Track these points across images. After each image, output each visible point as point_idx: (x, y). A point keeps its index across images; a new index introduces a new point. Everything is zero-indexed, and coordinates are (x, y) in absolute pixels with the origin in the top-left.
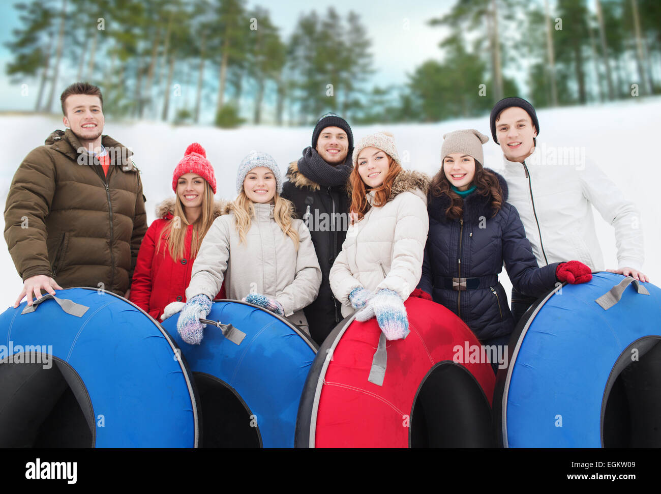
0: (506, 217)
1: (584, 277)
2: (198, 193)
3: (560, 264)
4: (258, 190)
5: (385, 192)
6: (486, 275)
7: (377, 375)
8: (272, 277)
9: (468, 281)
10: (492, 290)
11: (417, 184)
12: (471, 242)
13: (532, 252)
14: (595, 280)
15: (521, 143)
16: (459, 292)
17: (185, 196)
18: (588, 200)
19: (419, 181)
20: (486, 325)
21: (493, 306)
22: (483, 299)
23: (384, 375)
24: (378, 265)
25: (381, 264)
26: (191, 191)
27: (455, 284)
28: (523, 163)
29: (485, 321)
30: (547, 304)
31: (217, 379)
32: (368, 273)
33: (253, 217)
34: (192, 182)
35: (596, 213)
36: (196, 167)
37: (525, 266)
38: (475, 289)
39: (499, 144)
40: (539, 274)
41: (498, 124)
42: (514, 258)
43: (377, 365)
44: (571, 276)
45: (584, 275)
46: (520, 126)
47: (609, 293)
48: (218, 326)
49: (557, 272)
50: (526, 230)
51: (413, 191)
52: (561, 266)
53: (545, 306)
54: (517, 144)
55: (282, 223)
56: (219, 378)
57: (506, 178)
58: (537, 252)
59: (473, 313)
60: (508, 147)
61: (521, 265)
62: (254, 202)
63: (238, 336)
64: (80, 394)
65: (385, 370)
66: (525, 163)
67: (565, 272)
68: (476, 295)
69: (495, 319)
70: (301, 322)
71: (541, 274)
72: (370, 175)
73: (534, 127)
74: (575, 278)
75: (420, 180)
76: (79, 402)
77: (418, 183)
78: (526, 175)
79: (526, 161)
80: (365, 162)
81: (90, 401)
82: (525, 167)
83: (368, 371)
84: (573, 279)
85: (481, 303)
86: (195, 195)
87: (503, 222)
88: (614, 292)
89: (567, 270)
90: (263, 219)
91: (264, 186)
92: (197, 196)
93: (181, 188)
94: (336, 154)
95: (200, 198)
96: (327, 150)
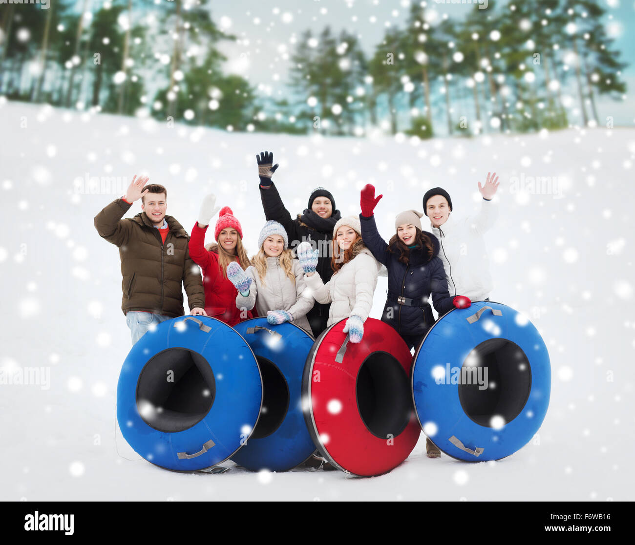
2: (233, 240)
7: (339, 358)
15: (442, 217)
16: (401, 305)
17: (224, 242)
23: (343, 358)
25: (348, 297)
26: (229, 238)
27: (399, 300)
30: (442, 319)
34: (230, 233)
39: (428, 217)
41: (428, 204)
42: (436, 291)
43: (340, 354)
54: (439, 217)
55: (285, 267)
60: (434, 218)
62: (268, 256)
73: (449, 207)
79: (441, 227)
80: (341, 235)
82: (440, 231)
83: (335, 357)
88: (477, 314)
90: (273, 266)
91: (276, 247)
92: (233, 242)
93: (222, 237)
94: (324, 214)
95: (235, 244)
96: (318, 212)
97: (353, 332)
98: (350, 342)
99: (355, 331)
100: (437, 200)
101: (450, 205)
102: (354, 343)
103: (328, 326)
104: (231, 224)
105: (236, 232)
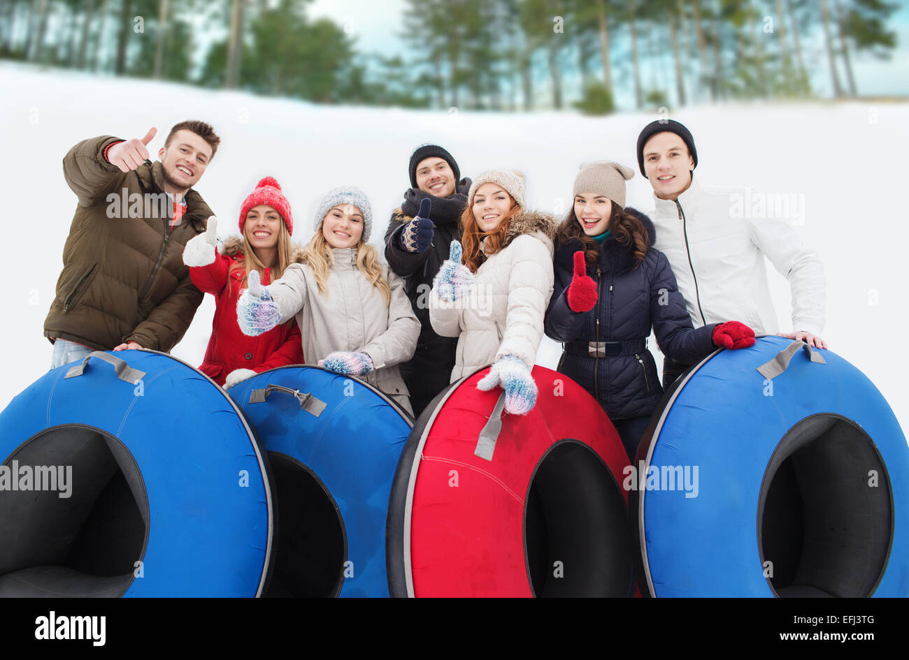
0: (653, 264)
1: (744, 341)
2: (271, 230)
3: (717, 325)
4: (339, 231)
5: (499, 236)
6: (630, 339)
7: (485, 448)
8: (359, 335)
9: (607, 346)
10: (638, 357)
11: (539, 224)
12: (612, 299)
13: (686, 310)
14: (759, 345)
15: (674, 177)
16: (597, 359)
17: (254, 233)
18: (758, 248)
19: (541, 222)
20: (630, 400)
21: (637, 378)
22: (625, 368)
23: (494, 449)
24: (493, 324)
25: (496, 323)
26: (264, 226)
27: (592, 349)
28: (676, 201)
29: (628, 396)
30: (698, 373)
31: (292, 458)
32: (481, 332)
33: (332, 265)
34: (265, 216)
35: (768, 264)
36: (272, 198)
37: (676, 326)
38: (617, 356)
39: (647, 178)
40: (693, 337)
41: (647, 151)
42: (663, 317)
43: (486, 437)
44: (729, 340)
45: (745, 338)
46: (674, 155)
47: (774, 360)
48: (295, 395)
49: (712, 335)
50: (679, 283)
51: (533, 234)
52: (719, 328)
53: (695, 375)
54: (668, 177)
55: (367, 272)
56: (294, 457)
57: (653, 219)
58: (693, 311)
59: (613, 386)
60: (658, 181)
61: (671, 325)
62: (332, 247)
63: (318, 407)
64: (132, 477)
65: (494, 444)
66: (679, 200)
67: (722, 335)
68: (618, 363)
69: (641, 394)
70: (397, 390)
71: (695, 336)
72: (486, 216)
73: (691, 157)
74: (734, 342)
75: (543, 220)
76: (131, 486)
77: (541, 224)
78: (680, 215)
79: (680, 198)
80: (483, 201)
81: (143, 485)
82: (679, 206)
83: (475, 443)
84: (731, 344)
85: (623, 374)
86: (268, 232)
87: (651, 272)
88: (779, 359)
89: (725, 333)
90: (344, 267)
91: (347, 228)
92: (270, 234)
93: (250, 224)
94: (441, 188)
95: (274, 237)
96: (430, 188)
97: (513, 388)
98: (504, 412)
99: (517, 387)
100: (667, 141)
101: (692, 152)
102: (515, 416)
103: (451, 382)
104: (268, 199)
105: (276, 214)
